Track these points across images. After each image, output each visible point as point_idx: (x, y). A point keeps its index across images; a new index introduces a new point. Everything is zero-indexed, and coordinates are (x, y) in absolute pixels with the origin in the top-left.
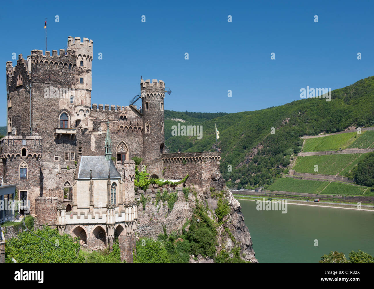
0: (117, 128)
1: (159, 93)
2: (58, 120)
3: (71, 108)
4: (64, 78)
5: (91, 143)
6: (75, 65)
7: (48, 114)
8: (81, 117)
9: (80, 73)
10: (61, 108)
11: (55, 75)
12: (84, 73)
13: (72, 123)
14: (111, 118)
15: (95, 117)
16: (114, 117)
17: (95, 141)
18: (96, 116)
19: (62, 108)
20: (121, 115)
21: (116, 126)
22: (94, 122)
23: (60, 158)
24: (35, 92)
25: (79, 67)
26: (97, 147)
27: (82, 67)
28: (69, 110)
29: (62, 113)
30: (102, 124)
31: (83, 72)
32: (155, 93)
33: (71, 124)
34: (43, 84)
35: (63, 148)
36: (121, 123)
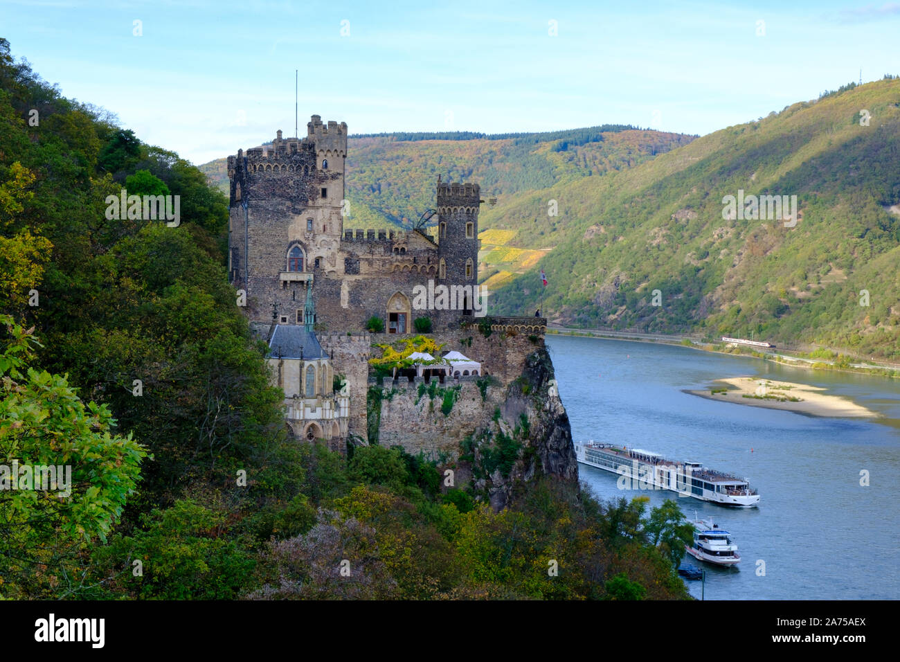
0: (389, 269)
1: (463, 207)
2: (286, 258)
3: (307, 239)
4: (296, 190)
5: (342, 294)
6: (314, 167)
7: (270, 249)
8: (323, 253)
9: (322, 180)
10: (291, 239)
11: (282, 187)
12: (328, 181)
13: (309, 262)
14: (377, 252)
15: (348, 252)
16: (383, 250)
17: (349, 292)
18: (350, 249)
19: (293, 240)
20: (396, 246)
21: (387, 266)
22: (346, 260)
23: (289, 320)
24: (252, 214)
25: (321, 171)
26: (352, 302)
27: (325, 170)
28: (304, 241)
29: (293, 247)
30: (362, 262)
31: (327, 178)
32: (456, 207)
33: (307, 264)
34: (263, 201)
35: (294, 302)
36: (397, 260)
